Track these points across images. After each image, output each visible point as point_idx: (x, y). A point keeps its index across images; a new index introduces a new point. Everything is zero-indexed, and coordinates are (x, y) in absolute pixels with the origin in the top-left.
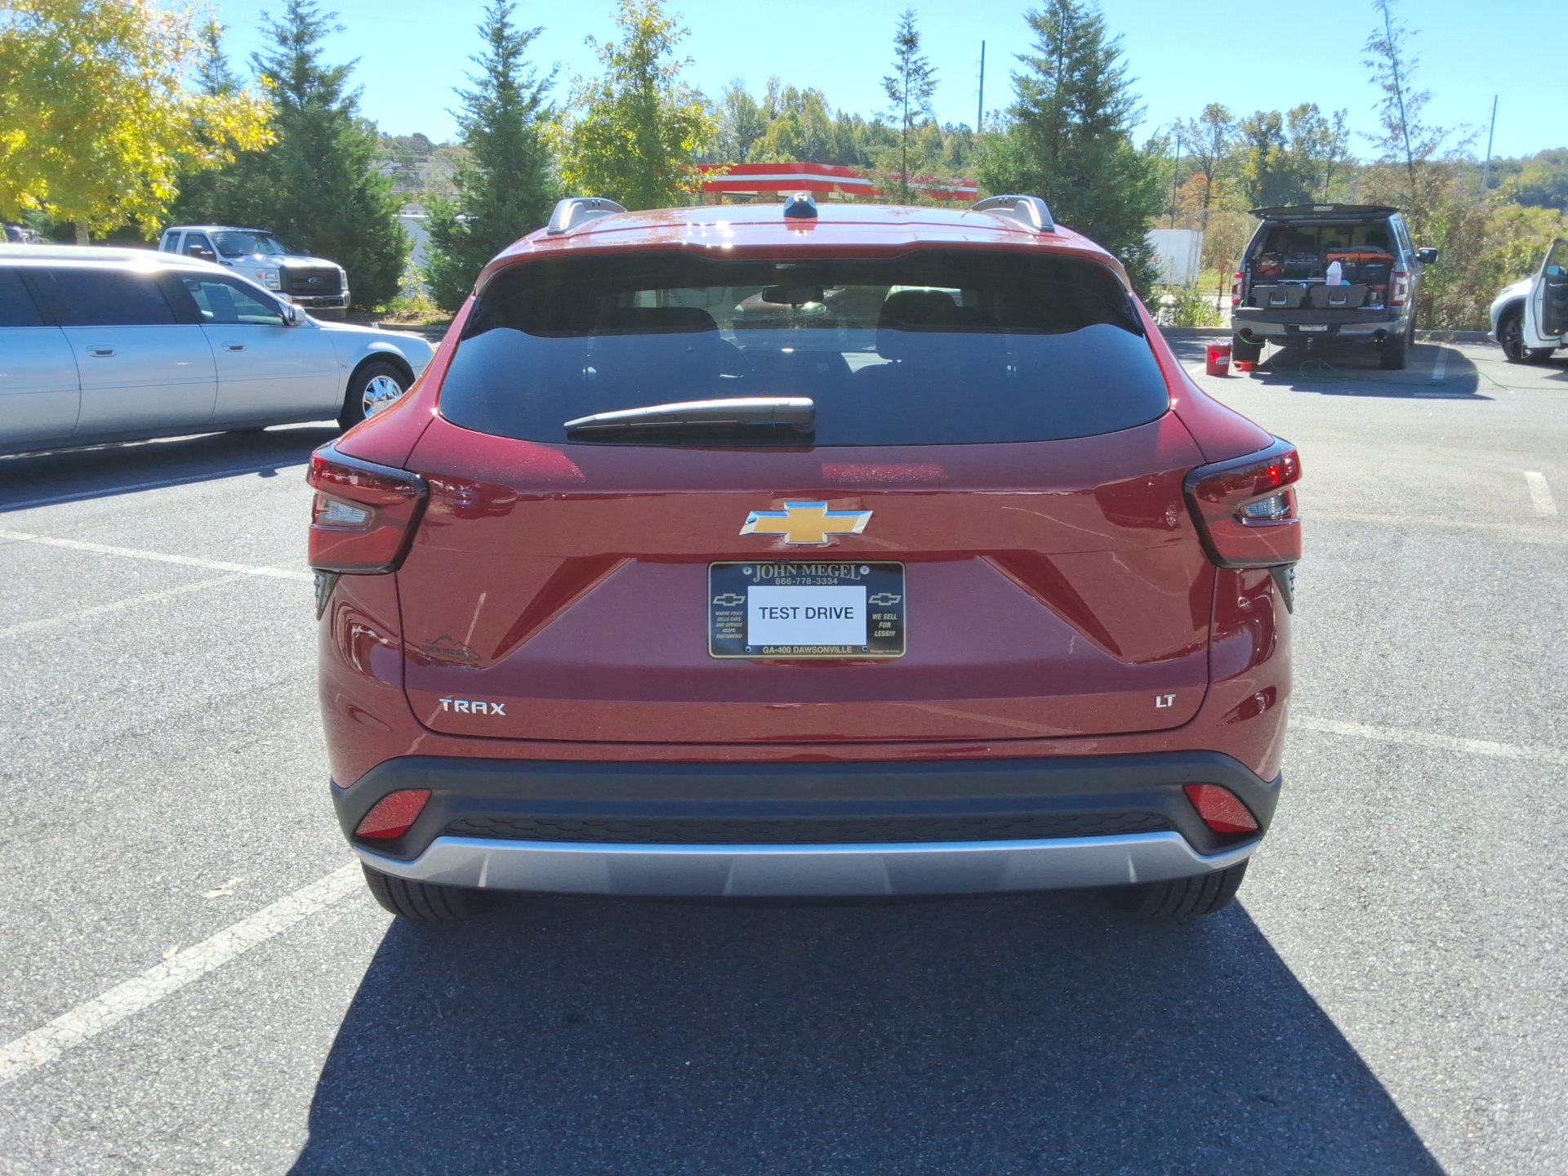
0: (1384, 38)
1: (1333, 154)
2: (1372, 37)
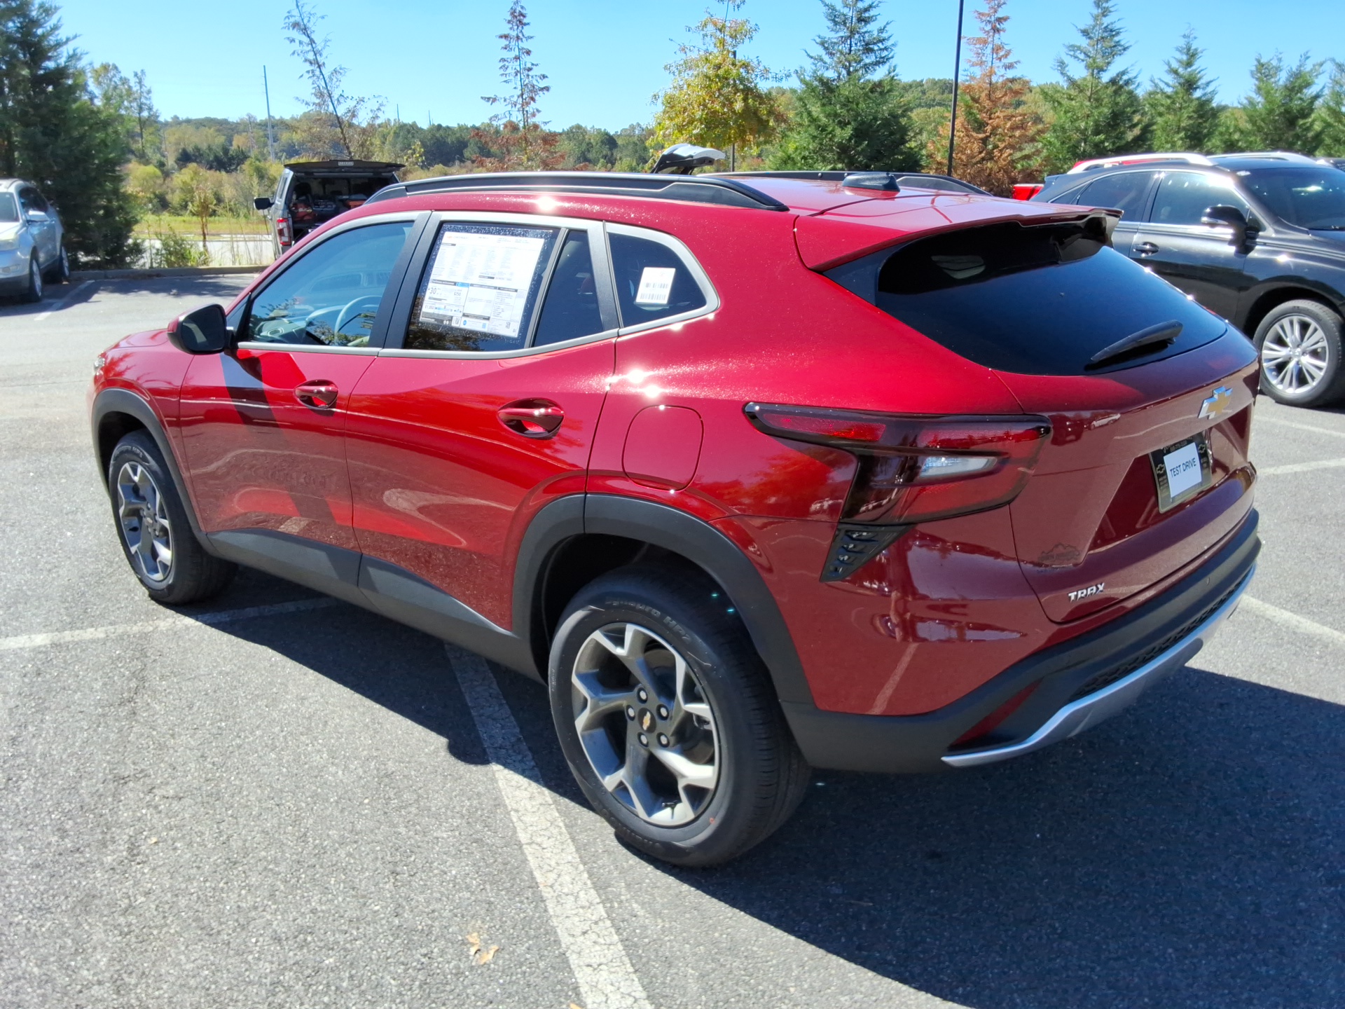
0: (298, 19)
1: (141, 109)
2: (288, 17)
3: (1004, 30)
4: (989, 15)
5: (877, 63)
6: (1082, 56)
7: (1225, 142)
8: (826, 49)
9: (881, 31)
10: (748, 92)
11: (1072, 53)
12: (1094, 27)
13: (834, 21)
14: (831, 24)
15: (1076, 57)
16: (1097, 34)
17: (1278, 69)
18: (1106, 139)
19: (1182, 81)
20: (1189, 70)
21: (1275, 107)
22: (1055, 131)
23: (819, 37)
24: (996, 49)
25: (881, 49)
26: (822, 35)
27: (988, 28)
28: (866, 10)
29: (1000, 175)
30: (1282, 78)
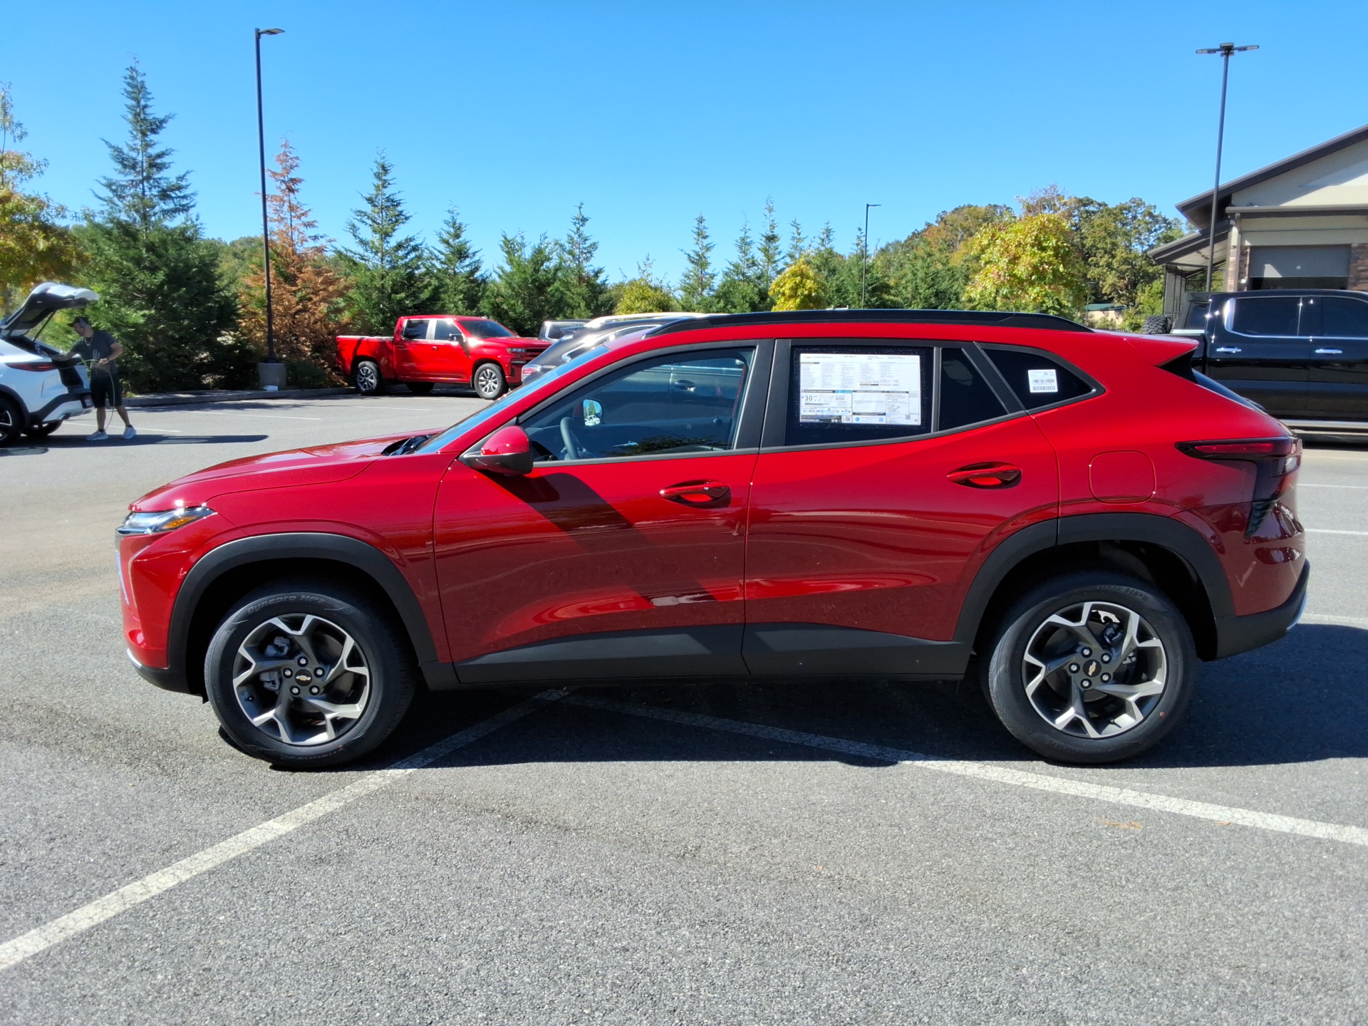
3: (297, 191)
4: (282, 175)
5: (176, 210)
6: (370, 222)
7: (492, 304)
8: (114, 191)
9: (181, 178)
10: (47, 230)
11: (359, 218)
12: (377, 196)
13: (122, 163)
14: (119, 167)
15: (363, 222)
16: (380, 201)
17: (523, 245)
18: (407, 297)
19: (452, 250)
20: (457, 241)
21: (528, 276)
22: (358, 288)
23: (105, 178)
24: (292, 208)
25: (179, 197)
26: (108, 176)
27: (284, 187)
28: (160, 156)
29: (318, 326)
30: (528, 253)
